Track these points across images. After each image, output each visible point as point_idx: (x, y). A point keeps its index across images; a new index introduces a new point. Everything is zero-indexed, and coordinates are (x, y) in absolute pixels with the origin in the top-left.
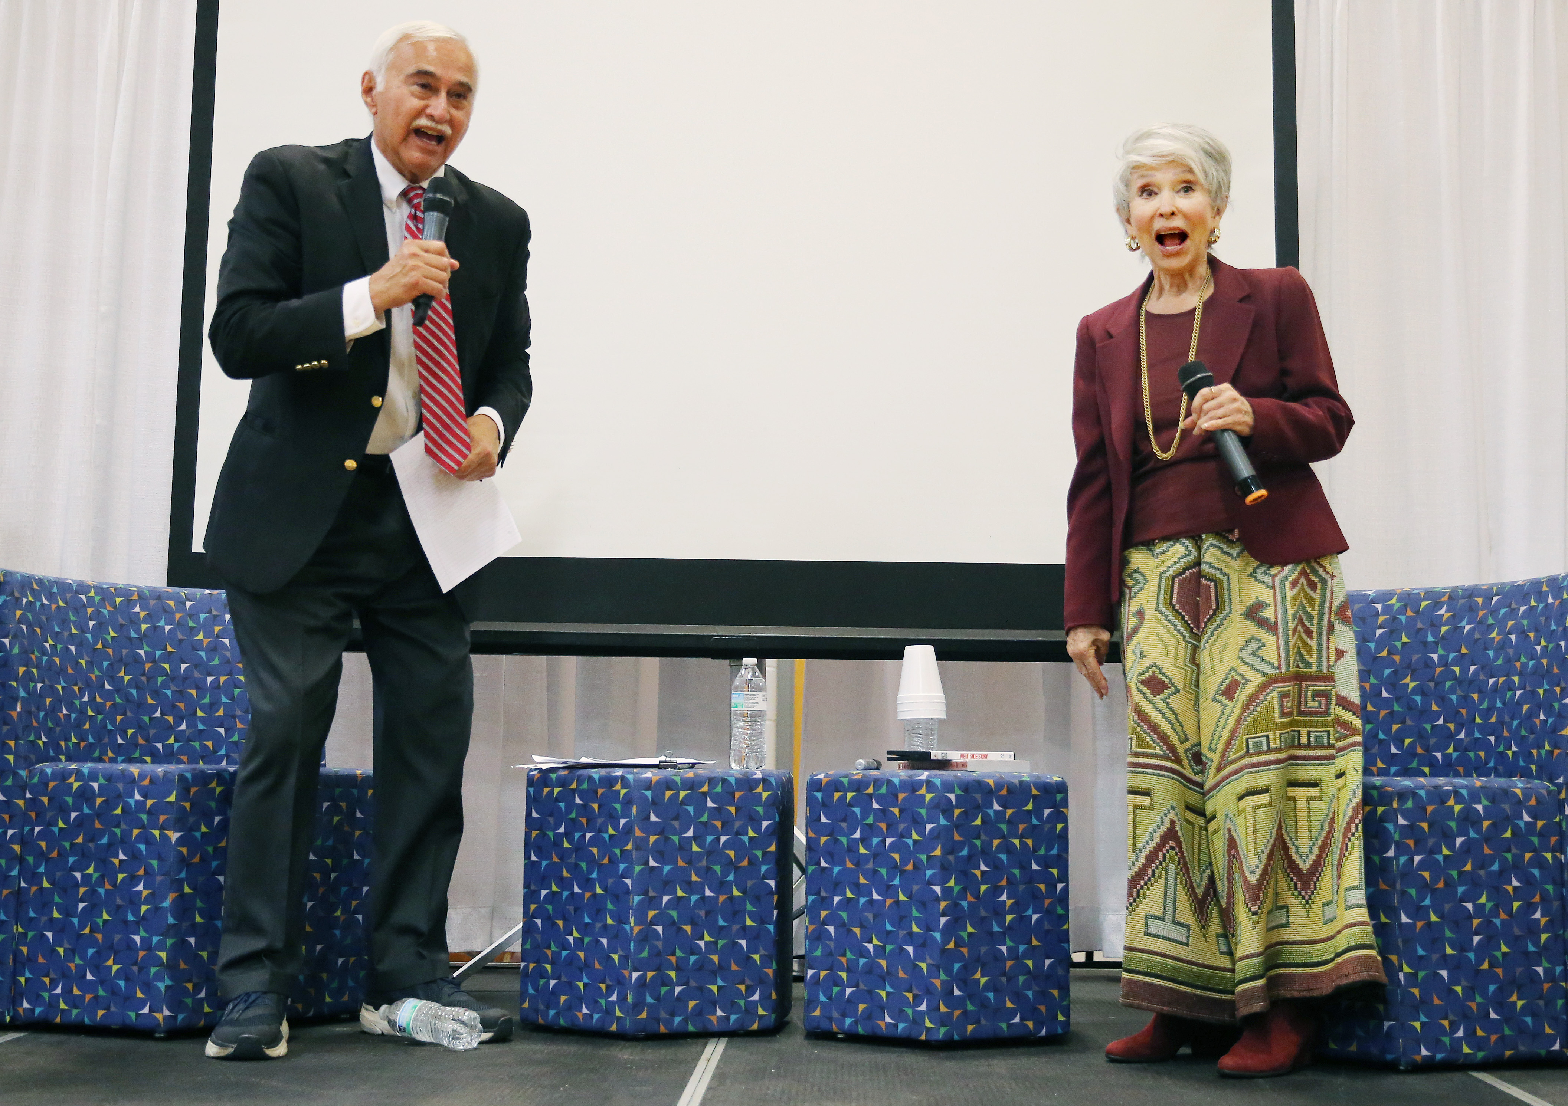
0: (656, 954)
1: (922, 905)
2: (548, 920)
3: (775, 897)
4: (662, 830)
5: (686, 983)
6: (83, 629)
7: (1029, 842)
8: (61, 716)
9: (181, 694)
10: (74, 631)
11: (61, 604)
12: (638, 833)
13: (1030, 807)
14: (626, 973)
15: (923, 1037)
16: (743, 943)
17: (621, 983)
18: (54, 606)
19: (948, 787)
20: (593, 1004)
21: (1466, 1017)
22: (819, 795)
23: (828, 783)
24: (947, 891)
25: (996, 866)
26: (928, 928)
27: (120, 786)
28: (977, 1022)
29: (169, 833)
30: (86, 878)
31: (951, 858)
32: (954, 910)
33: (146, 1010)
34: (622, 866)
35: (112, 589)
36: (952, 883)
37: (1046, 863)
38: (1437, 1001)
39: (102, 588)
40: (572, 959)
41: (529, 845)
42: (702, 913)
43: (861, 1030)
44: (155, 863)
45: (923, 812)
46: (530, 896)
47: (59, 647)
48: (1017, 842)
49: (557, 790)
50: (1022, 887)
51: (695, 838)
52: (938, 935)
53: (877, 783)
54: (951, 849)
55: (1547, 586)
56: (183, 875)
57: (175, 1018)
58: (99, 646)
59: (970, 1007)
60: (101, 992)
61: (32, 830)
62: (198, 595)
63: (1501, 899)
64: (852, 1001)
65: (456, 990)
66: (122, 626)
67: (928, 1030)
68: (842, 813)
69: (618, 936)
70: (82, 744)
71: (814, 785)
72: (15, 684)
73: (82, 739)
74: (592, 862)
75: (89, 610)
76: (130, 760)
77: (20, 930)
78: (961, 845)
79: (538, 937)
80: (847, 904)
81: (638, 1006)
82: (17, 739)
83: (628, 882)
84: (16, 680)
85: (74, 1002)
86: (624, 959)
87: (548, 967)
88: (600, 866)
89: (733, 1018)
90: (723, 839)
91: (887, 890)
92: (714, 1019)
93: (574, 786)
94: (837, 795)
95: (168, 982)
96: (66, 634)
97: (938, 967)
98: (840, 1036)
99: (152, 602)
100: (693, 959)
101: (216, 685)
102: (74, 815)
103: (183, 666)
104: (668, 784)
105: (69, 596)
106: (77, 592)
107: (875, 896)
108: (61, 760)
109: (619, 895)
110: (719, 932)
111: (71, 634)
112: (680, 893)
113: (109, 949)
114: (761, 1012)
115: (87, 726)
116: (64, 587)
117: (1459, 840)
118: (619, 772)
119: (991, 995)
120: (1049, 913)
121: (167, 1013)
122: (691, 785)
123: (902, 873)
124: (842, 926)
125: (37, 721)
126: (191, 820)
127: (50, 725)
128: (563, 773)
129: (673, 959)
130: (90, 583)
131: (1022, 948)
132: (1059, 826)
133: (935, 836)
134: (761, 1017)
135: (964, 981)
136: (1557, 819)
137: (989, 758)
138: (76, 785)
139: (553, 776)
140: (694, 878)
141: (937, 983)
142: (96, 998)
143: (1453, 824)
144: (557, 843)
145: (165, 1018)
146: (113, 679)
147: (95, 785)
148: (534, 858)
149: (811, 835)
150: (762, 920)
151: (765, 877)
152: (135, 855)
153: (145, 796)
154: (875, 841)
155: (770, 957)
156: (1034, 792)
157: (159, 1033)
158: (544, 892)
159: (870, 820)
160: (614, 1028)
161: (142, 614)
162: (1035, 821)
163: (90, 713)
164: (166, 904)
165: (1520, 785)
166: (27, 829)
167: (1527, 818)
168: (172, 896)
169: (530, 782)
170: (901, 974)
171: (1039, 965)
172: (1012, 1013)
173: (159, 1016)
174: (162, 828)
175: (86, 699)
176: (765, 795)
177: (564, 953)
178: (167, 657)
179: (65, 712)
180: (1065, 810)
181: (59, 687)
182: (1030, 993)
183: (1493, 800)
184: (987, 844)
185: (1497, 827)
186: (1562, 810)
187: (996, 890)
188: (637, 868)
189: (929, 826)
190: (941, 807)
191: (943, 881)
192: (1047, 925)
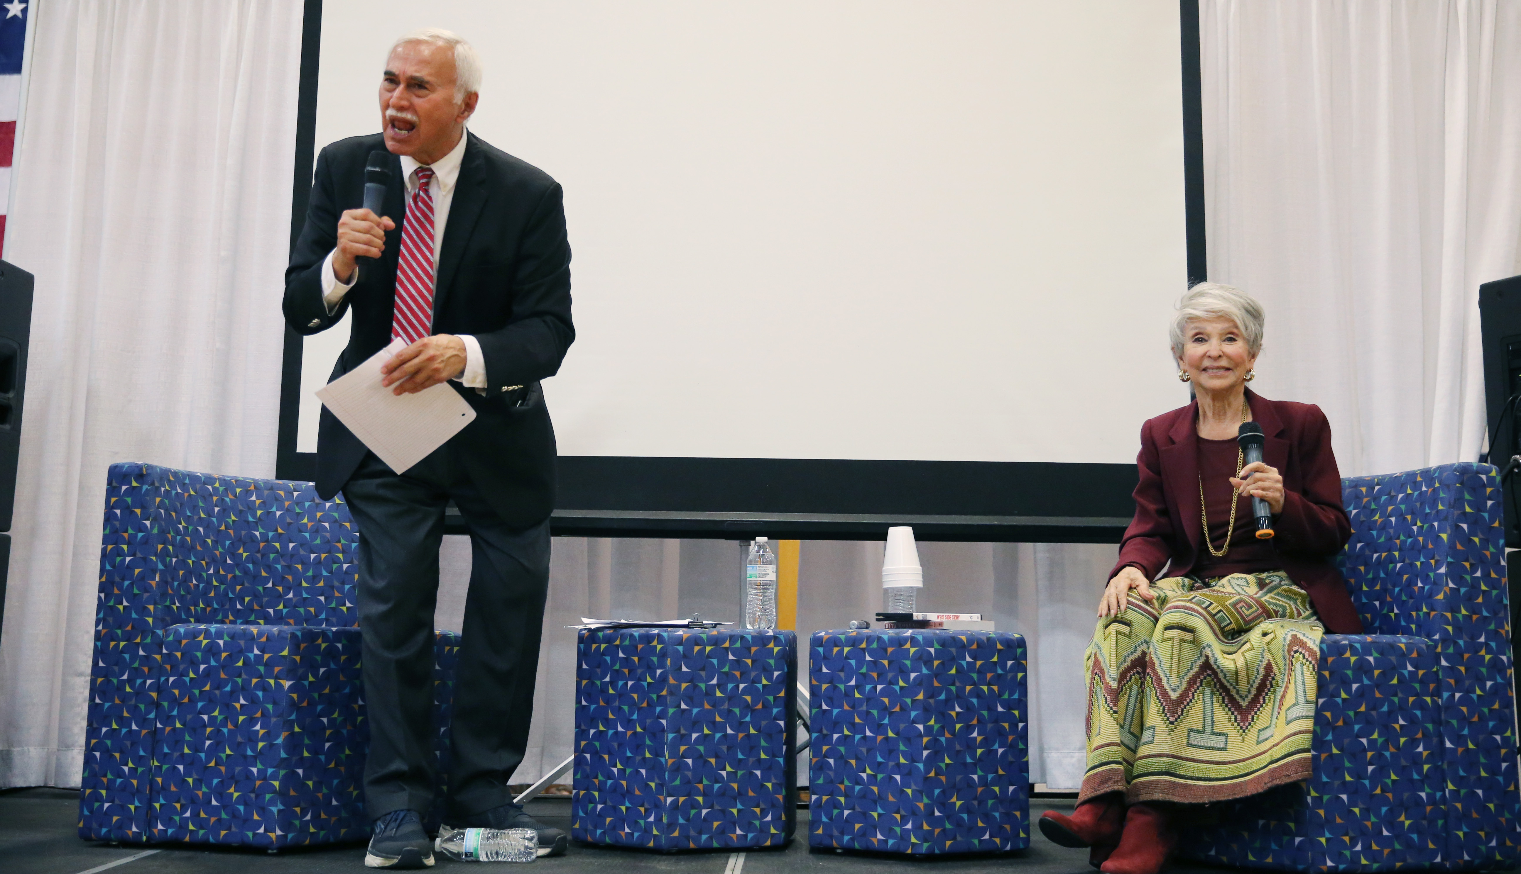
0: (686, 782)
1: (908, 741)
2: (595, 753)
3: (785, 735)
4: (692, 679)
5: (712, 807)
6: (210, 514)
7: (995, 688)
8: (191, 585)
9: (289, 568)
10: (202, 515)
11: (192, 493)
12: (672, 681)
13: (995, 659)
14: (661, 798)
15: (909, 851)
16: (758, 773)
17: (657, 806)
18: (186, 495)
19: (929, 642)
20: (634, 825)
21: (1363, 834)
22: (821, 650)
23: (828, 640)
24: (929, 730)
25: (968, 708)
26: (913, 759)
27: (242, 643)
28: (954, 838)
29: (282, 682)
30: (212, 720)
31: (932, 701)
32: (934, 744)
33: (261, 830)
34: (658, 709)
35: (233, 481)
36: (932, 722)
37: (1009, 706)
38: (1339, 821)
39: (225, 480)
40: (616, 787)
41: (580, 692)
42: (724, 748)
43: (857, 846)
44: (270, 707)
45: (908, 663)
46: (580, 734)
47: (190, 528)
48: (985, 688)
49: (603, 646)
50: (990, 726)
51: (719, 685)
52: (921, 766)
53: (869, 639)
54: (932, 694)
55: (1421, 477)
56: (293, 717)
57: (285, 837)
58: (223, 528)
59: (948, 826)
60: (224, 816)
61: (167, 680)
62: (304, 486)
63: (1390, 735)
64: (850, 821)
65: (519, 813)
66: (241, 511)
67: (914, 844)
68: (841, 665)
69: (655, 768)
70: (208, 609)
71: (816, 642)
72: (154, 558)
73: (208, 604)
74: (632, 704)
75: (215, 498)
76: (247, 622)
77: (156, 763)
78: (939, 691)
79: (588, 769)
80: (844, 739)
81: (672, 825)
82: (155, 604)
83: (664, 722)
84: (156, 555)
85: (201, 824)
86: (660, 786)
87: (596, 794)
88: (640, 709)
89: (750, 836)
90: (742, 686)
91: (879, 728)
92: (734, 837)
93: (618, 642)
94: (836, 650)
95: (281, 807)
96: (196, 518)
97: (921, 792)
98: (839, 851)
99: (266, 492)
100: (717, 786)
101: (318, 561)
102: (202, 667)
103: (291, 545)
104: (696, 641)
105: (198, 486)
106: (205, 483)
107: (868, 733)
108: (191, 622)
109: (657, 733)
110: (738, 764)
111: (200, 518)
112: (706, 731)
113: (231, 779)
114: (773, 831)
115: (212, 594)
116: (194, 478)
117: (1355, 686)
118: (656, 631)
119: (965, 816)
120: (1012, 747)
121: (279, 832)
122: (716, 641)
123: (891, 714)
124: (839, 758)
125: (172, 589)
126: (301, 671)
127: (182, 593)
128: (609, 632)
129: (701, 786)
130: (216, 476)
131: (990, 777)
132: (1020, 675)
133: (919, 682)
134: (773, 835)
135: (944, 805)
136: (1435, 669)
137: (961, 619)
138: (205, 642)
139: (600, 634)
140: (718, 719)
141: (921, 805)
142: (220, 820)
143: (1349, 673)
144: (604, 691)
145: (277, 836)
146: (234, 556)
147: (221, 642)
148: (584, 703)
149: (814, 682)
150: (773, 755)
151: (776, 718)
152: (253, 700)
153: (263, 651)
154: (868, 687)
155: (780, 785)
156: (999, 647)
157: (272, 850)
158: (592, 731)
159: (864, 670)
160: (651, 844)
161: (258, 502)
162: (1000, 671)
163: (215, 583)
164: (279, 741)
165: (1403, 640)
166: (163, 679)
167: (1410, 668)
168: (284, 735)
169: (581, 639)
170: (891, 798)
171: (1004, 791)
172: (983, 831)
173: (272, 835)
174: (276, 678)
175: (211, 571)
176: (776, 650)
177: (610, 782)
178: (279, 537)
179: (194, 582)
180: (1024, 662)
181: (190, 562)
182: (997, 815)
183: (1382, 654)
184: (961, 690)
185: (1386, 676)
186: (1438, 663)
187: (969, 728)
188: (671, 711)
189: (913, 675)
190: (923, 659)
191: (925, 721)
192: (1011, 758)
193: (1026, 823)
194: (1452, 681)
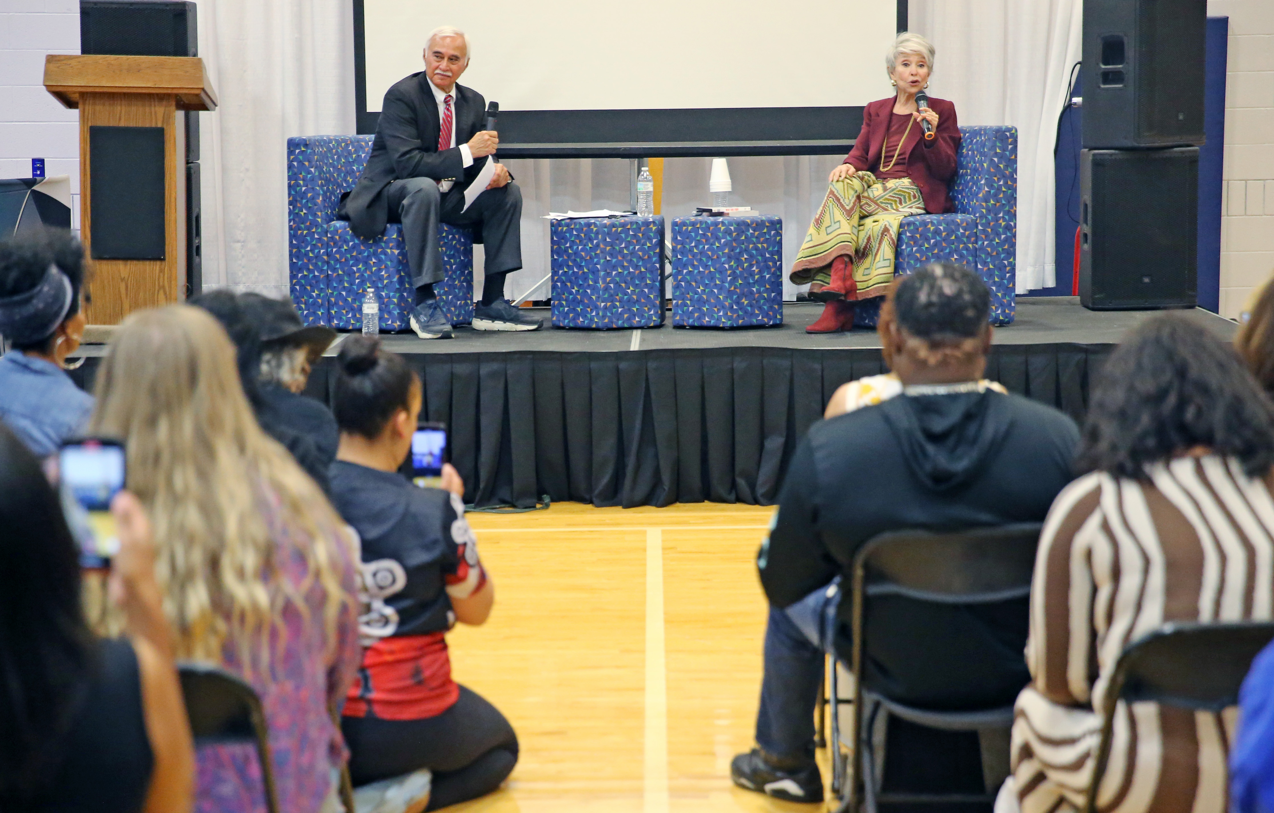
0: (611, 296)
1: (720, 273)
2: (563, 283)
3: (658, 271)
4: (612, 245)
5: (623, 307)
7: (765, 245)
12: (602, 246)
13: (765, 230)
14: (598, 303)
15: (721, 327)
16: (646, 290)
17: (597, 308)
19: (731, 224)
20: (585, 317)
22: (677, 228)
23: (681, 223)
24: (731, 267)
25: (751, 256)
26: (723, 282)
28: (744, 319)
29: (394, 251)
31: (732, 253)
32: (733, 274)
34: (595, 260)
36: (732, 263)
37: (772, 254)
40: (574, 299)
41: (553, 252)
42: (629, 278)
43: (696, 324)
44: (389, 263)
45: (720, 234)
47: (328, 169)
48: (760, 246)
49: (564, 229)
50: (762, 264)
51: (625, 247)
52: (727, 285)
53: (701, 223)
54: (732, 249)
56: (401, 268)
59: (740, 313)
61: (332, 250)
64: (692, 313)
67: (724, 322)
68: (687, 236)
69: (594, 289)
71: (675, 224)
72: (318, 188)
74: (582, 258)
77: (330, 291)
78: (736, 248)
79: (559, 290)
80: (689, 273)
81: (604, 317)
82: (321, 212)
83: (598, 267)
84: (318, 186)
86: (598, 298)
87: (564, 303)
88: (586, 260)
89: (643, 321)
90: (637, 247)
91: (706, 267)
92: (635, 322)
93: (572, 227)
94: (684, 228)
97: (727, 297)
98: (687, 327)
99: (356, 144)
100: (626, 298)
102: (351, 243)
104: (613, 225)
107: (701, 269)
109: (595, 272)
110: (636, 286)
112: (620, 270)
114: (654, 318)
117: (932, 241)
118: (592, 221)
119: (749, 308)
120: (774, 274)
122: (623, 225)
123: (712, 260)
124: (687, 282)
125: (327, 204)
127: (330, 204)
128: (567, 221)
129: (618, 298)
131: (762, 289)
132: (778, 238)
133: (726, 244)
134: (654, 321)
135: (738, 303)
136: (975, 231)
137: (740, 210)
139: (562, 223)
140: (625, 264)
141: (727, 304)
143: (930, 234)
144: (565, 251)
148: (555, 257)
149: (674, 245)
150: (654, 281)
151: (654, 263)
154: (701, 247)
155: (657, 297)
156: (767, 224)
158: (561, 272)
159: (699, 238)
160: (594, 326)
162: (768, 237)
164: (394, 280)
165: (961, 217)
166: (329, 250)
167: (962, 231)
168: (396, 277)
169: (551, 225)
171: (769, 295)
172: (758, 315)
173: (394, 325)
175: (338, 191)
176: (654, 228)
177: (571, 297)
179: (333, 198)
180: (780, 231)
181: (330, 188)
182: (765, 308)
183: (947, 225)
184: (748, 247)
185: (949, 235)
186: (977, 227)
187: (751, 266)
188: (602, 261)
189: (723, 241)
190: (728, 232)
191: (729, 263)
192: (773, 280)
193: (781, 311)
194: (983, 236)
